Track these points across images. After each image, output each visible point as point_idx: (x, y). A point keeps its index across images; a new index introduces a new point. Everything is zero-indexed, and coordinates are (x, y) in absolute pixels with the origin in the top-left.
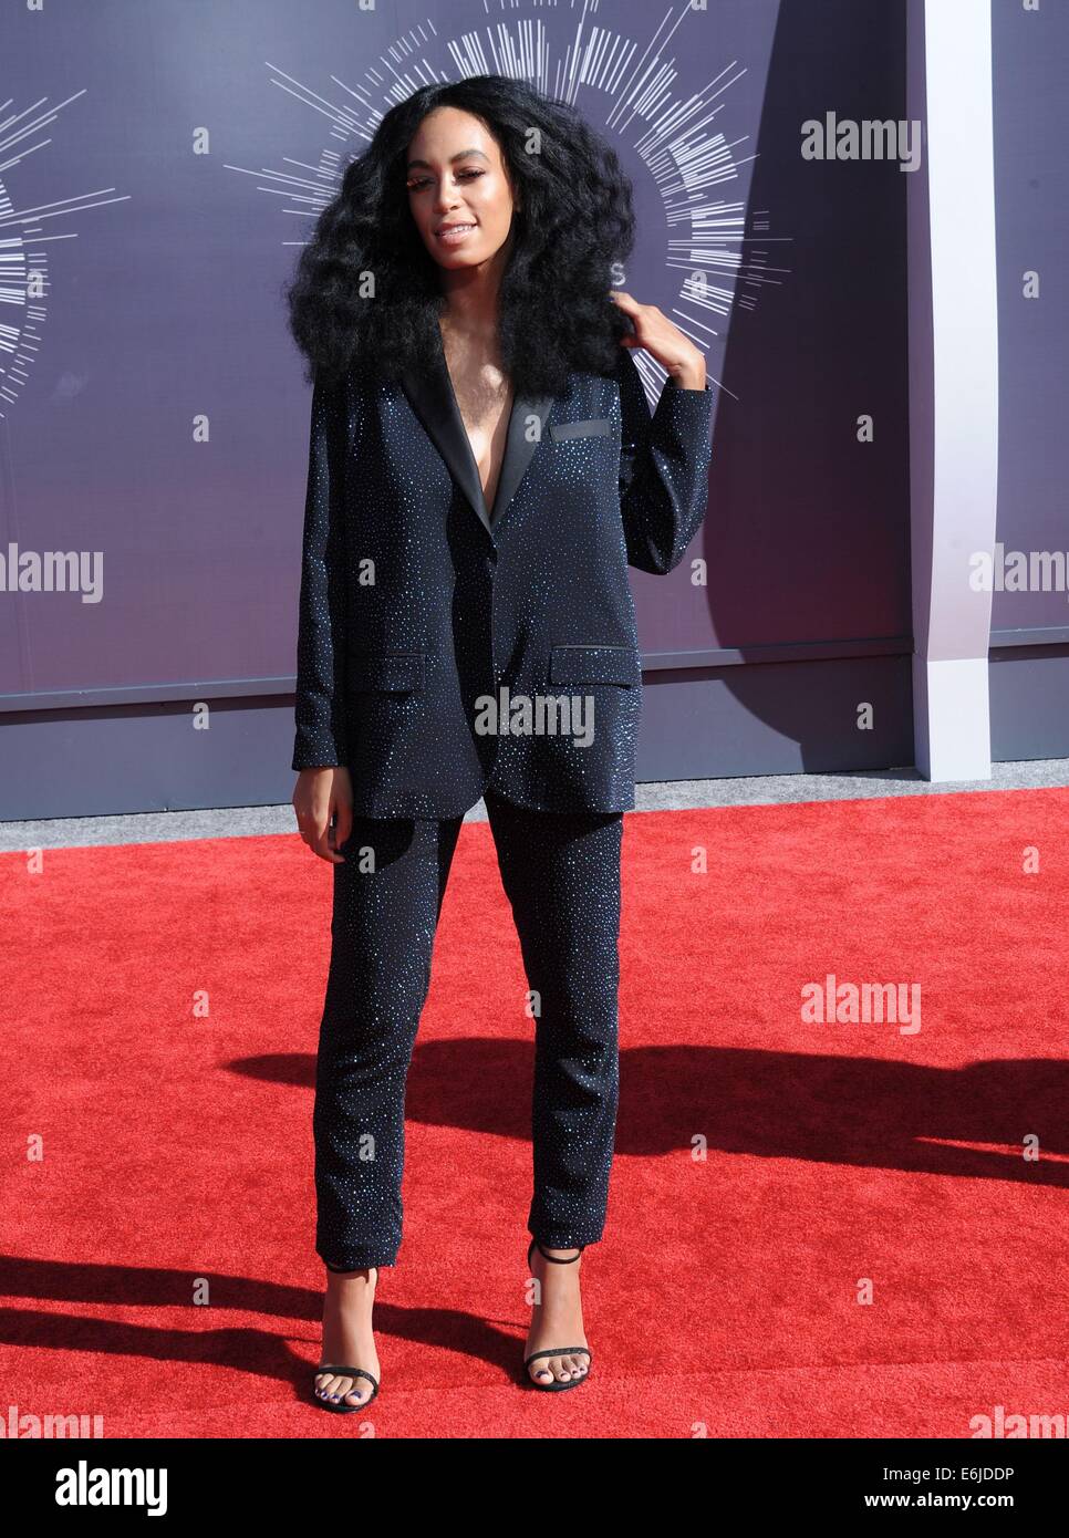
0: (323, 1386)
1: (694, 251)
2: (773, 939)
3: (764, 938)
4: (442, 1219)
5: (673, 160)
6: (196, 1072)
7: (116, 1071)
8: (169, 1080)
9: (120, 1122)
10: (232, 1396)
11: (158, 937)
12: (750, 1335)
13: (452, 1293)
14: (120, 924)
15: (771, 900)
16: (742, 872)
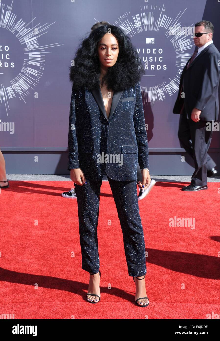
0: (89, 298)
1: (181, 63)
2: (189, 211)
3: (187, 211)
4: (117, 266)
5: (178, 44)
6: (66, 231)
7: (49, 229)
8: (60, 232)
9: (50, 240)
10: (71, 300)
11: (59, 201)
12: (181, 295)
13: (118, 282)
14: (51, 198)
15: (189, 203)
16: (183, 196)
